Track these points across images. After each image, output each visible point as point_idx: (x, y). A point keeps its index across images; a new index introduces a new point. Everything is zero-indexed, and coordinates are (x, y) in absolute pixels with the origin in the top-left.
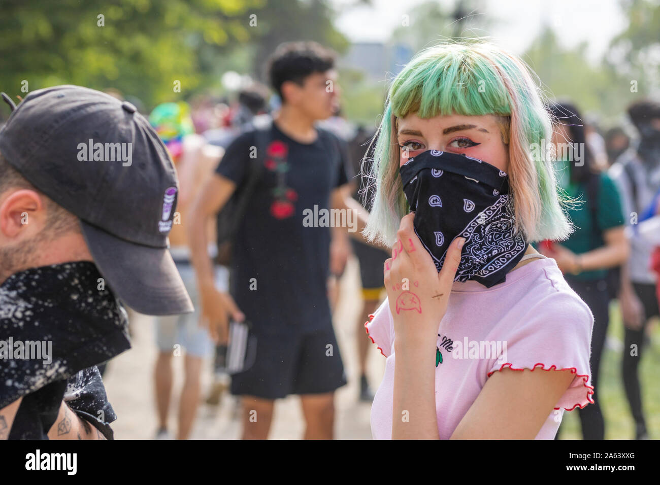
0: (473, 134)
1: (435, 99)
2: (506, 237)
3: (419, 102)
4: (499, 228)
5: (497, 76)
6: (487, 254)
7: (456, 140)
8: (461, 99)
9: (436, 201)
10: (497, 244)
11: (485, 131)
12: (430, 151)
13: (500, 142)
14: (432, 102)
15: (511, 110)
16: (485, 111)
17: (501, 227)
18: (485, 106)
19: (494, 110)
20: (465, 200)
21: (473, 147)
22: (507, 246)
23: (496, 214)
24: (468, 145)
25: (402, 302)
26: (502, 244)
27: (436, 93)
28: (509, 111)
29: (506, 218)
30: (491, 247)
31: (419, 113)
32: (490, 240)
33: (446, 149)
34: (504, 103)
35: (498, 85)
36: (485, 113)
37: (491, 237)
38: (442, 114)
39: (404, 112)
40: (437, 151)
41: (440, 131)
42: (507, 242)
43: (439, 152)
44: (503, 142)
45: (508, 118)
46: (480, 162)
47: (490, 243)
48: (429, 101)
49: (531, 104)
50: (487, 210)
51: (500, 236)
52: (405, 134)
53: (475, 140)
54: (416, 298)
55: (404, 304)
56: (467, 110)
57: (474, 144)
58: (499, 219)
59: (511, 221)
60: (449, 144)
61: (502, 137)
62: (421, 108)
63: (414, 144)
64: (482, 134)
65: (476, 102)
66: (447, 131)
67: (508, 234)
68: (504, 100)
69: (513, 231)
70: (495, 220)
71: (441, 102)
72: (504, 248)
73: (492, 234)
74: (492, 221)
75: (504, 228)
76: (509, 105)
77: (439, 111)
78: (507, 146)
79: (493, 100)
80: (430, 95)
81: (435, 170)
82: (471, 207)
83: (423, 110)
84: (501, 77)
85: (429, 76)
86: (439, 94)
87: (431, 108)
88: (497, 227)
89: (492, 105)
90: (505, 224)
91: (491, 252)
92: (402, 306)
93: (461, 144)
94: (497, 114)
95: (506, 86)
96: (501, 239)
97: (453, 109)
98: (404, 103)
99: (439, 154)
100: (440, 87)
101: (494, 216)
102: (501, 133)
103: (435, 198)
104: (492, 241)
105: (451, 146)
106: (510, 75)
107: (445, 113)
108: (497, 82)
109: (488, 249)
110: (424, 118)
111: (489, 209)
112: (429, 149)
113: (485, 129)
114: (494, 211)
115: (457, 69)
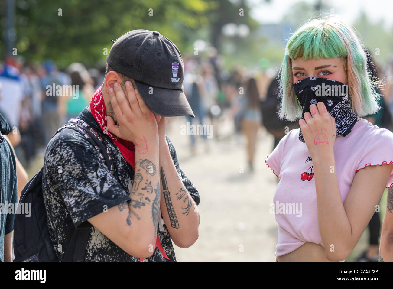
0: (330, 69)
1: (311, 52)
2: (348, 114)
3: (303, 53)
4: (343, 111)
5: (340, 38)
6: (340, 124)
7: (322, 72)
8: (324, 51)
9: (314, 101)
10: (344, 119)
11: (335, 66)
12: (310, 78)
13: (343, 70)
14: (309, 53)
15: (347, 54)
16: (335, 56)
17: (344, 111)
18: (335, 53)
19: (339, 55)
20: (328, 100)
21: (331, 75)
22: (348, 120)
23: (343, 105)
24: (327, 74)
25: (318, 139)
26: (346, 118)
27: (311, 48)
28: (346, 54)
29: (347, 106)
30: (342, 120)
31: (303, 58)
32: (340, 117)
33: (317, 76)
34: (344, 51)
35: (341, 42)
36: (335, 57)
37: (340, 116)
38: (314, 58)
39: (295, 57)
40: (313, 78)
41: (314, 68)
42: (348, 118)
43: (314, 78)
44: (344, 70)
45: (346, 58)
46: (335, 81)
47: (341, 118)
48: (308, 53)
49: (357, 49)
50: (339, 104)
51: (345, 114)
52: (296, 69)
53: (331, 71)
54: (325, 137)
55: (319, 140)
56: (326, 56)
57: (330, 73)
58: (343, 107)
59: (348, 107)
60: (318, 74)
61: (344, 68)
62: (304, 56)
63: (300, 73)
64: (335, 69)
65: (331, 52)
66: (317, 68)
67: (348, 113)
68: (344, 49)
69: (351, 111)
70: (342, 108)
71: (314, 52)
72: (347, 121)
73: (341, 114)
74: (341, 109)
75: (346, 111)
76: (347, 52)
77: (313, 57)
78: (346, 72)
79: (339, 50)
80: (308, 49)
81: (313, 87)
82: (331, 103)
83: (305, 57)
84: (342, 38)
85: (307, 40)
86: (313, 49)
87: (309, 55)
88: (342, 111)
89: (338, 52)
90: (346, 109)
91: (341, 123)
92: (318, 141)
93: (324, 73)
94: (341, 57)
95: (345, 42)
96: (345, 116)
97: (320, 56)
98: (295, 53)
99: (314, 79)
100: (313, 45)
101: (342, 106)
102: (344, 66)
103: (313, 101)
104: (341, 117)
105: (319, 75)
106: (346, 36)
107: (316, 58)
108: (340, 41)
109: (340, 121)
110: (306, 60)
111: (340, 104)
112: (309, 77)
113: (336, 65)
114: (342, 104)
115: (321, 35)
